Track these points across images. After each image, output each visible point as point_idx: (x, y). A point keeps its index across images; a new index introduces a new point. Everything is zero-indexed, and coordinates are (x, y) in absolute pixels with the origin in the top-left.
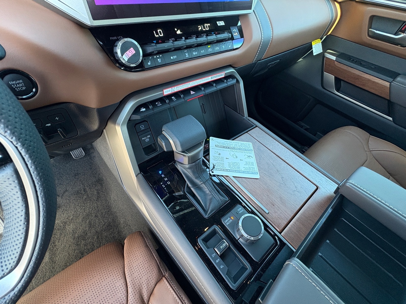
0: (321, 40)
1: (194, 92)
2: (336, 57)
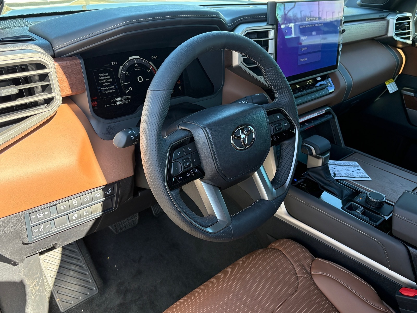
0: (394, 80)
1: (307, 124)
2: (414, 93)
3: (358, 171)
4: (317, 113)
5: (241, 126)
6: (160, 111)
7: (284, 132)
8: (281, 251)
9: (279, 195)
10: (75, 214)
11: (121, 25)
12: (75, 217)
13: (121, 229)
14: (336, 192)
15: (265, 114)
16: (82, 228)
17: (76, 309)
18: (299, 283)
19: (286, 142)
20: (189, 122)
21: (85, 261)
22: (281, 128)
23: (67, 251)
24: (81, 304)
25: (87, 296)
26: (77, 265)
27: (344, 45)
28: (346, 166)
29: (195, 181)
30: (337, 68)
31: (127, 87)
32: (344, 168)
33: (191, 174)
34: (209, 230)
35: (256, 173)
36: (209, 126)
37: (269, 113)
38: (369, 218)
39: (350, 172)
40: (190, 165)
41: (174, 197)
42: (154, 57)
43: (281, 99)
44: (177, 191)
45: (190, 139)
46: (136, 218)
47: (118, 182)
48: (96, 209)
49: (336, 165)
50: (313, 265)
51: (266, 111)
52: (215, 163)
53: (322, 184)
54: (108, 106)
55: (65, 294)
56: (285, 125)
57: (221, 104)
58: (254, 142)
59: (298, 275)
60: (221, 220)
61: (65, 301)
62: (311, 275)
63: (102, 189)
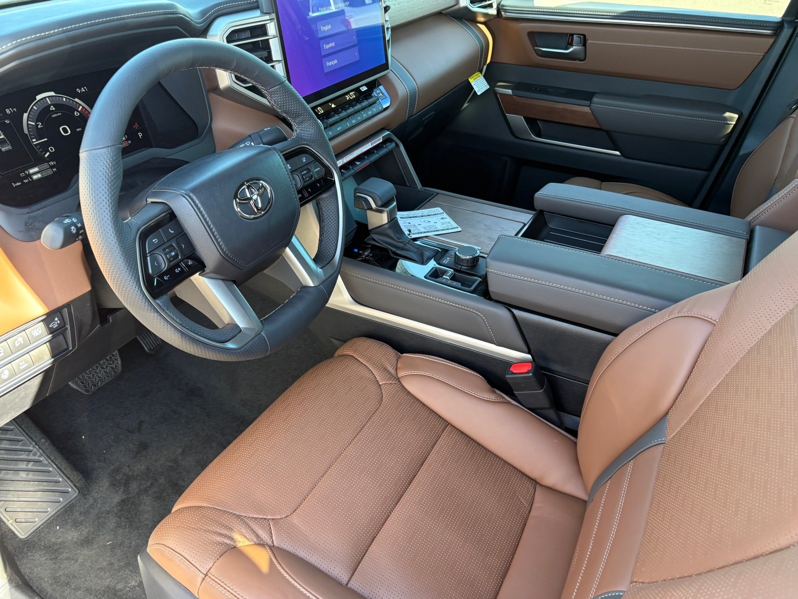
0: (481, 73)
1: (359, 163)
2: (512, 90)
3: (443, 221)
4: (370, 144)
5: (247, 182)
6: (108, 180)
7: (318, 181)
8: (352, 356)
9: (328, 276)
10: (4, 370)
11: (8, 48)
12: (5, 376)
13: (95, 386)
14: (414, 256)
15: (281, 158)
16: (23, 393)
17: (47, 528)
18: (384, 393)
19: (324, 196)
20: (163, 189)
21: (41, 451)
22: (312, 176)
23: (4, 442)
24: (53, 519)
25: (60, 503)
26: (29, 461)
27: (394, 29)
28: (425, 216)
29: (192, 278)
30: (388, 68)
31: (45, 147)
32: (422, 220)
33: (182, 268)
34: (230, 345)
35: (288, 250)
36: (194, 190)
37: (288, 157)
38: (460, 284)
39: (432, 224)
40: (176, 256)
41: (163, 307)
42: (80, 89)
43: (303, 132)
44: (165, 298)
45: (169, 215)
46: (118, 363)
47: (68, 305)
48: (40, 356)
49: (411, 217)
50: (399, 365)
51: (281, 154)
52: (217, 245)
53: (394, 249)
54: (18, 184)
55: (19, 510)
56: (317, 170)
57: (215, 152)
58: (272, 203)
59: (380, 383)
60: (245, 328)
61: (23, 520)
62: (399, 379)
63: (42, 321)
